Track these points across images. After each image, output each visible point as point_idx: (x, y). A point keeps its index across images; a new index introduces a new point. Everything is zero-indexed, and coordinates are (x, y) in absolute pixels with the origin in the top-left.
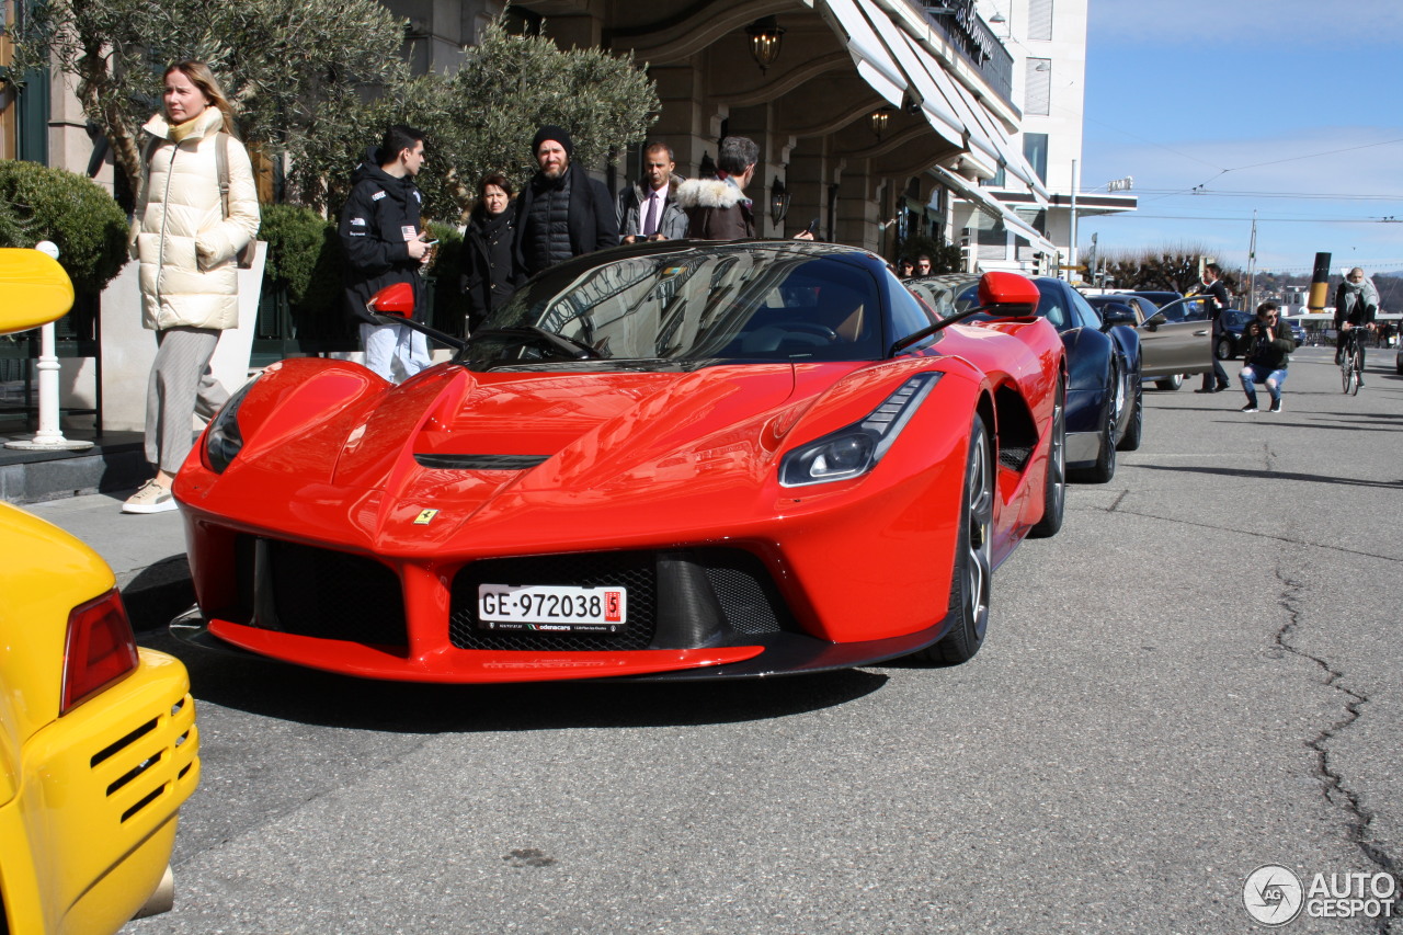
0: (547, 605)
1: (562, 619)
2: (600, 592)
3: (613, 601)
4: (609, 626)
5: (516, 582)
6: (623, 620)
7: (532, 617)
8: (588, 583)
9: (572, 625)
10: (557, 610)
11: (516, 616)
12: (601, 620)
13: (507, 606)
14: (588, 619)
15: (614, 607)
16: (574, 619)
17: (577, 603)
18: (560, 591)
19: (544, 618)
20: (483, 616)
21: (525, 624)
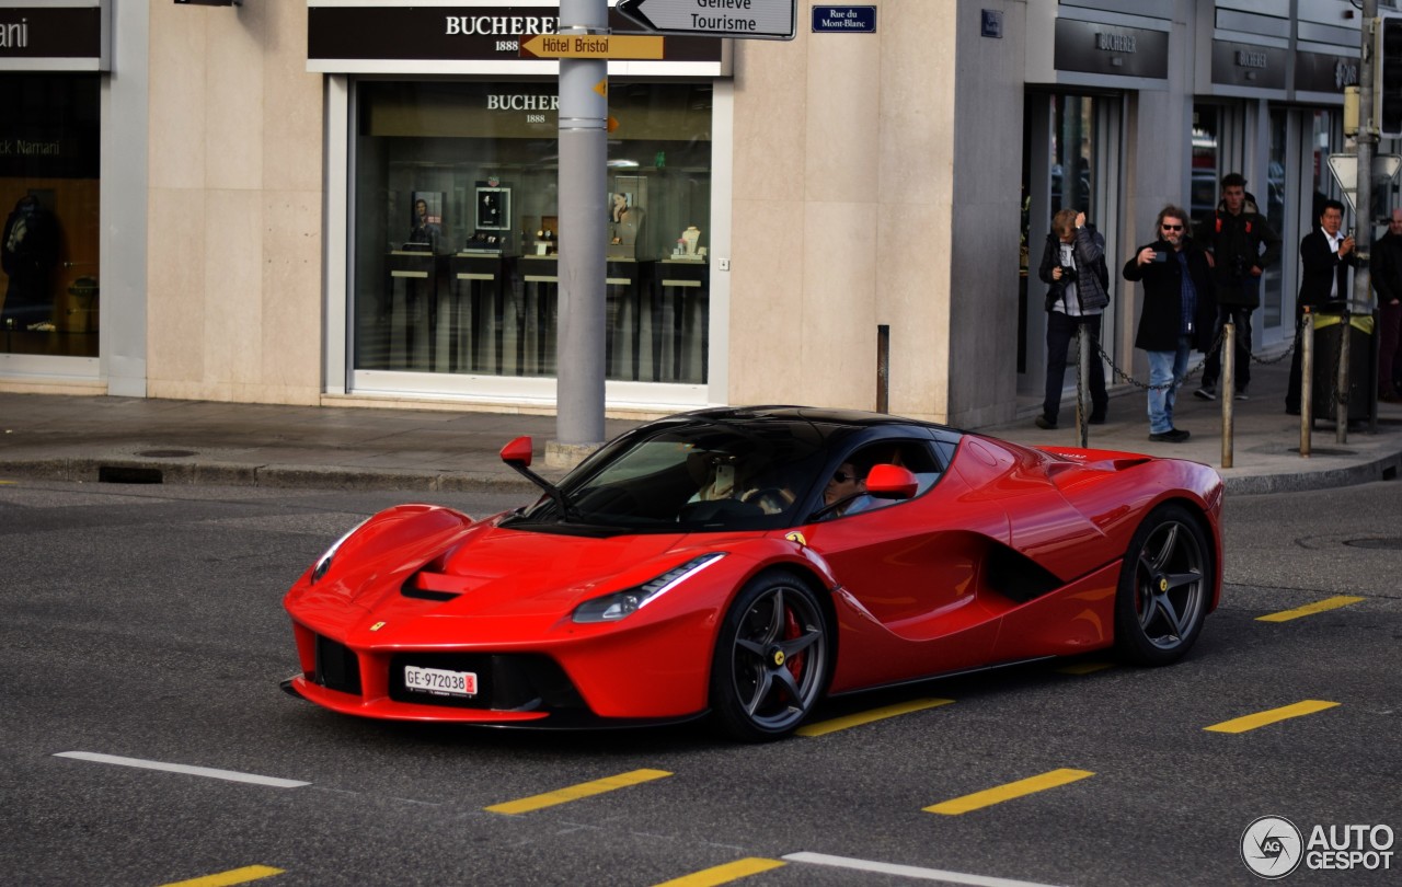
0: (438, 680)
1: (445, 689)
2: (464, 675)
3: (470, 680)
4: (468, 695)
5: (423, 665)
6: (475, 692)
7: (431, 687)
8: (458, 670)
9: (451, 693)
10: (443, 684)
11: (423, 685)
12: (464, 691)
13: (419, 678)
14: (458, 690)
15: (470, 685)
16: (451, 690)
17: (453, 680)
18: (444, 673)
19: (437, 688)
20: (408, 684)
21: (428, 691)
